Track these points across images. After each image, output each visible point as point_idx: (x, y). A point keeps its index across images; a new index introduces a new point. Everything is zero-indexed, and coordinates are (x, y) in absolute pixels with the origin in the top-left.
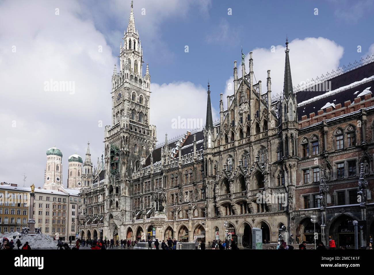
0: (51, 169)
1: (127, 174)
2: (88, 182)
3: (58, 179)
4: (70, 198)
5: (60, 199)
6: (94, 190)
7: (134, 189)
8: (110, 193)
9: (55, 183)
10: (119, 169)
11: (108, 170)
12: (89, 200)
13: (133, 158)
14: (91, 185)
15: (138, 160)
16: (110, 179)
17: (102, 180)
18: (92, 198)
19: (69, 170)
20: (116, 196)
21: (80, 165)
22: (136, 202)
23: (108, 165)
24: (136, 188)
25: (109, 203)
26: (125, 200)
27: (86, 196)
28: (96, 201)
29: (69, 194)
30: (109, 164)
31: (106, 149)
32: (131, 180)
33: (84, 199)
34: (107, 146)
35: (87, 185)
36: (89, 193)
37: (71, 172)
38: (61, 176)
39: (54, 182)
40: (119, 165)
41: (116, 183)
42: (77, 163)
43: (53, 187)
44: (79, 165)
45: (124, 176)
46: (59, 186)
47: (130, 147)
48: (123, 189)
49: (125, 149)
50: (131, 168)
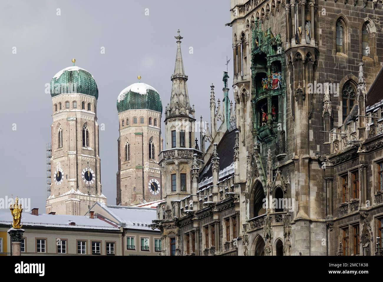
0: (65, 143)
1: (311, 138)
2: (183, 177)
3: (88, 177)
4: (128, 238)
5: (98, 245)
6: (201, 206)
7: (339, 190)
8: (256, 214)
9: (79, 192)
10: (285, 121)
11: (248, 128)
12: (188, 242)
13: (332, 71)
14: (193, 187)
15: (351, 80)
16: (253, 159)
17: (228, 168)
18: (197, 235)
19: (119, 142)
20: (274, 223)
21: (152, 121)
22: (345, 239)
23: (244, 111)
24: (345, 186)
25: (254, 247)
26: (306, 233)
27: (176, 230)
28: (210, 246)
29: (124, 224)
30: (249, 104)
31: (237, 51)
32: (328, 157)
33: (172, 239)
34: (238, 38)
35: (178, 190)
36: (185, 218)
37: (128, 148)
38: (98, 165)
39: (78, 187)
40: (282, 104)
41: (274, 174)
42: (144, 113)
43: (74, 205)
44: (150, 119)
45: (302, 143)
46: (92, 199)
47: (320, 32)
48: (297, 194)
49: (303, 42)
50: (327, 113)
